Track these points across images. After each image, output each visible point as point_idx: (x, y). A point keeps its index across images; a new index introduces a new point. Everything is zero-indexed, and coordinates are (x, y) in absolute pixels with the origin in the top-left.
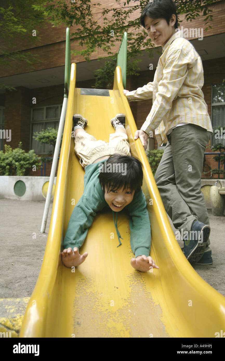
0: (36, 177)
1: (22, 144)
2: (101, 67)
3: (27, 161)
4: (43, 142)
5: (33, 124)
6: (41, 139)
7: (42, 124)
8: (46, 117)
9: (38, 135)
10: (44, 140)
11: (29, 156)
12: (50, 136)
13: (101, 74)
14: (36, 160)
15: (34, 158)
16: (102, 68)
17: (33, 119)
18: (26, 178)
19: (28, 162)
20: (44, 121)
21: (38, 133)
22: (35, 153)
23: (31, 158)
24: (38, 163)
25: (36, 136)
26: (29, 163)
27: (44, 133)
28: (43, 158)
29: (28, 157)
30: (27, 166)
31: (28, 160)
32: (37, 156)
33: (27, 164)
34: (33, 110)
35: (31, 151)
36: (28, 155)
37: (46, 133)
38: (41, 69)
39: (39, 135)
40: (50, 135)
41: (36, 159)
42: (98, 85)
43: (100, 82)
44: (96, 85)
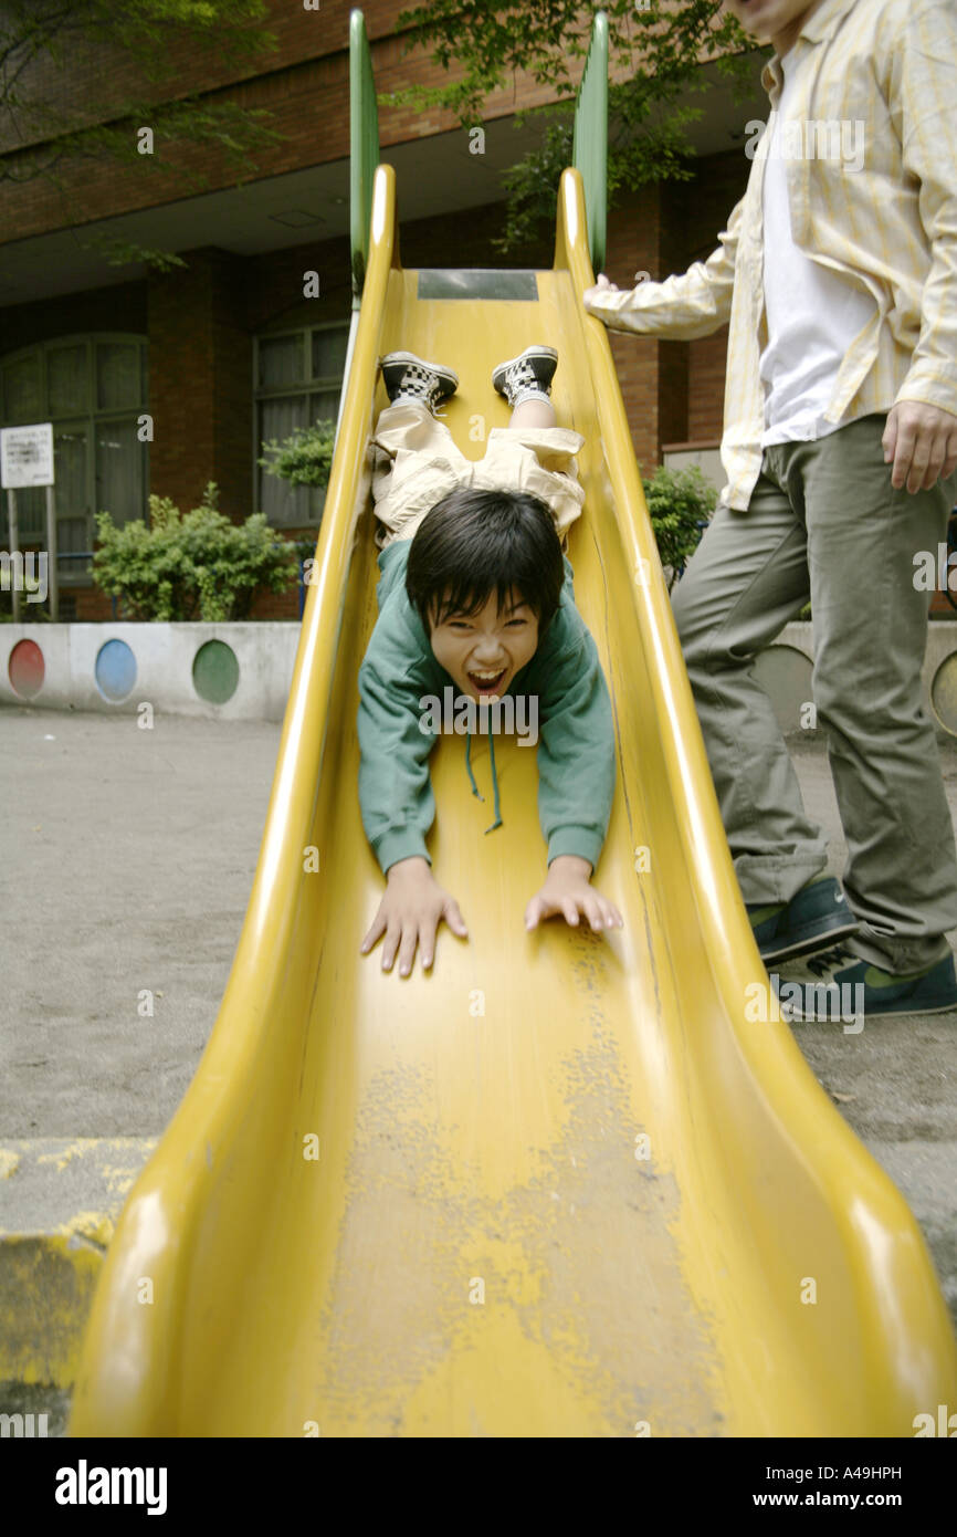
0: (276, 625)
1: (217, 493)
2: (528, 154)
3: (241, 558)
4: (299, 484)
5: (261, 404)
6: (289, 468)
7: (300, 400)
8: (316, 372)
9: (276, 454)
10: (301, 475)
11: (247, 541)
12: (326, 456)
13: (528, 184)
14: (277, 554)
15: (268, 547)
16: (533, 159)
17: (261, 382)
18: (237, 630)
19: (243, 564)
20: (305, 387)
21: (280, 445)
22: (269, 524)
23: (255, 548)
24: (285, 567)
25: (271, 457)
26: (247, 570)
27: (304, 445)
28: (301, 545)
29: (243, 546)
30: (242, 579)
31: (244, 556)
32: (279, 537)
33: (240, 572)
34: (263, 345)
35: (256, 520)
36: (244, 536)
37: (311, 442)
38: (287, 168)
39: (281, 450)
40: (326, 452)
41: (276, 548)
42: (518, 233)
43: (525, 218)
44: (509, 234)
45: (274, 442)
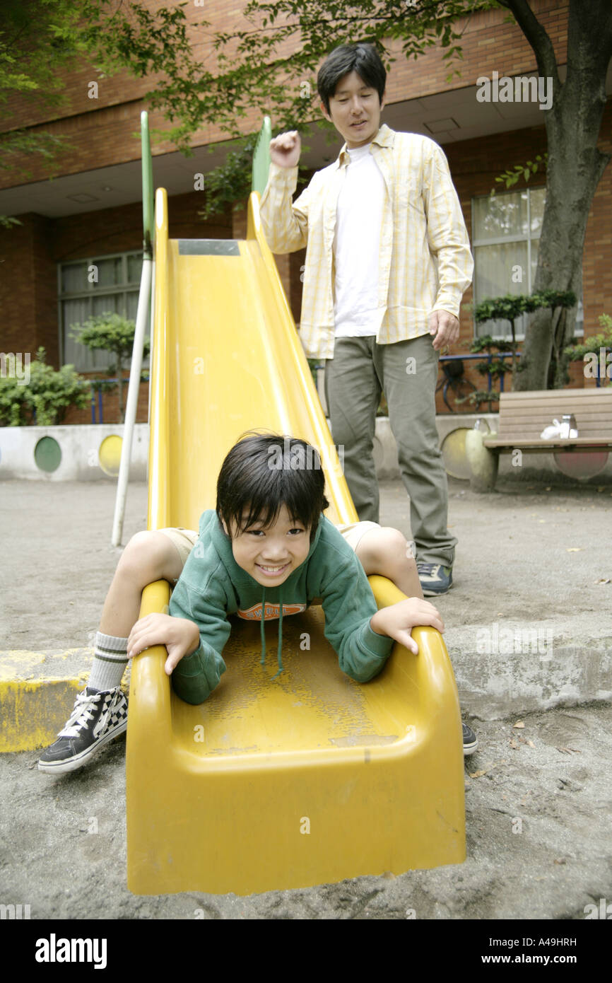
0: (83, 427)
3: (59, 390)
4: (94, 348)
5: (63, 302)
6: (88, 339)
7: (86, 299)
9: (81, 331)
10: (95, 343)
11: (63, 380)
12: (109, 332)
14: (80, 387)
15: (75, 384)
17: (63, 289)
18: (60, 430)
19: (61, 393)
20: (89, 293)
21: (81, 326)
22: (75, 370)
23: (68, 384)
24: (85, 394)
25: (75, 332)
26: (64, 396)
27: (95, 326)
28: (95, 382)
29: (61, 383)
30: (61, 402)
31: (61, 389)
32: (82, 378)
33: (59, 398)
34: (63, 269)
35: (67, 368)
36: (61, 377)
37: (99, 325)
39: (79, 328)
41: (79, 384)
42: (212, 209)
43: (216, 201)
44: (208, 209)
45: (78, 324)
